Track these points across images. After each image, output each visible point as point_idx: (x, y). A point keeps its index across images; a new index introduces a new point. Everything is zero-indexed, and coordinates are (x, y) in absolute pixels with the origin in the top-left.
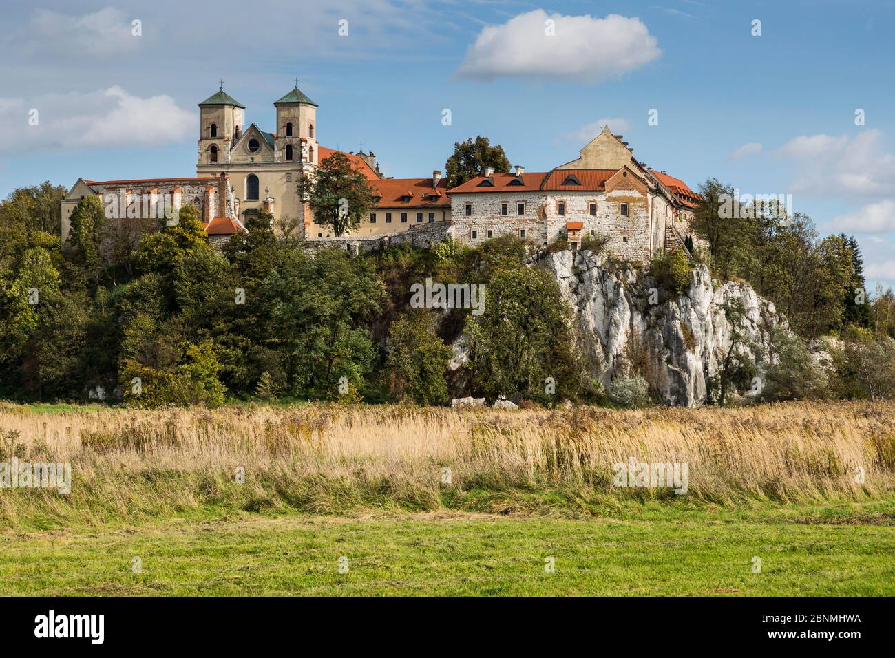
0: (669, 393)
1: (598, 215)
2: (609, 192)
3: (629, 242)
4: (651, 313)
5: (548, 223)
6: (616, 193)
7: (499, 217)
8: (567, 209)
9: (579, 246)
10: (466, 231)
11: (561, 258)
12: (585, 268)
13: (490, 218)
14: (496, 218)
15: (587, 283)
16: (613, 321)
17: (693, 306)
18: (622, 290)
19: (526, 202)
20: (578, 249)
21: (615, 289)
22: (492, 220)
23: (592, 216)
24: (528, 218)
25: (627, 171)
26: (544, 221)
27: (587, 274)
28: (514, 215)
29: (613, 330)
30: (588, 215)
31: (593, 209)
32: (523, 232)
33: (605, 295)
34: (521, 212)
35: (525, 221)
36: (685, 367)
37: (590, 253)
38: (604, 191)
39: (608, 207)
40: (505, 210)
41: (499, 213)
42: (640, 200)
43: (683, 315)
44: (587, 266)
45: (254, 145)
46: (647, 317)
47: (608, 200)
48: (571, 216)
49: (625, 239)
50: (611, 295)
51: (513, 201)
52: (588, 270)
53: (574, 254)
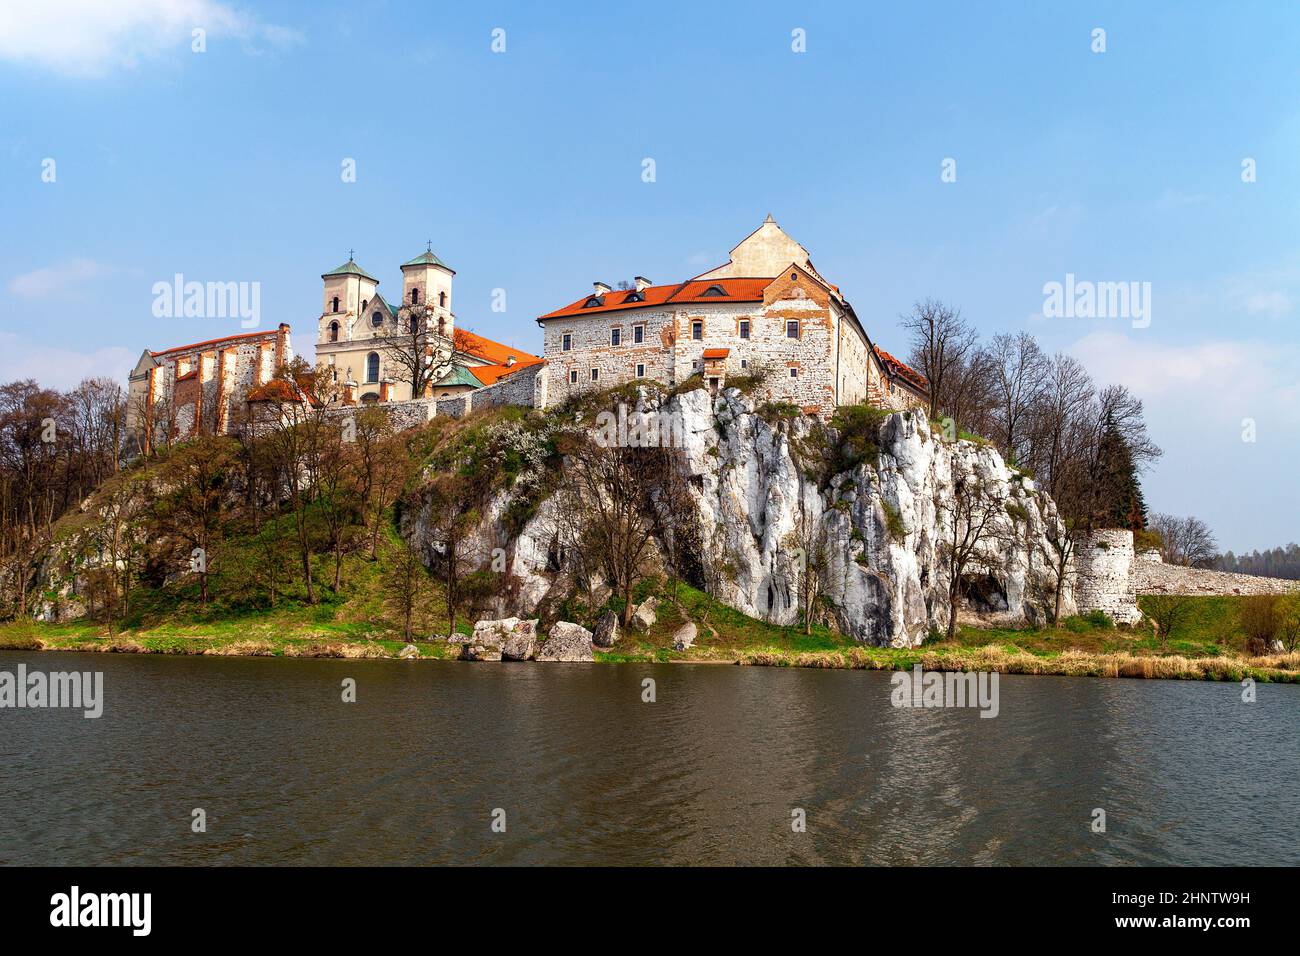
0: (861, 613)
1: (752, 338)
2: (769, 304)
3: (800, 377)
4: (832, 483)
5: (677, 351)
6: (780, 305)
7: (607, 350)
8: (706, 330)
9: (721, 384)
10: (563, 373)
11: (693, 402)
12: (730, 417)
13: (595, 352)
14: (604, 350)
15: (732, 439)
16: (771, 496)
17: (900, 470)
18: (784, 449)
19: (646, 323)
20: (720, 387)
21: (774, 445)
22: (598, 354)
23: (744, 340)
24: (648, 347)
25: (797, 273)
26: (671, 349)
27: (732, 424)
28: (629, 343)
29: (771, 511)
30: (738, 339)
31: (745, 330)
32: (641, 368)
33: (759, 456)
34: (639, 339)
35: (643, 351)
36: (889, 569)
37: (737, 392)
38: (762, 301)
39: (768, 326)
40: (616, 338)
41: (609, 343)
42: (816, 314)
43: (884, 486)
44: (733, 412)
45: (377, 319)
46: (826, 491)
47: (767, 316)
48: (712, 341)
49: (794, 373)
50: (768, 457)
51: (627, 323)
52: (735, 418)
53: (714, 396)
